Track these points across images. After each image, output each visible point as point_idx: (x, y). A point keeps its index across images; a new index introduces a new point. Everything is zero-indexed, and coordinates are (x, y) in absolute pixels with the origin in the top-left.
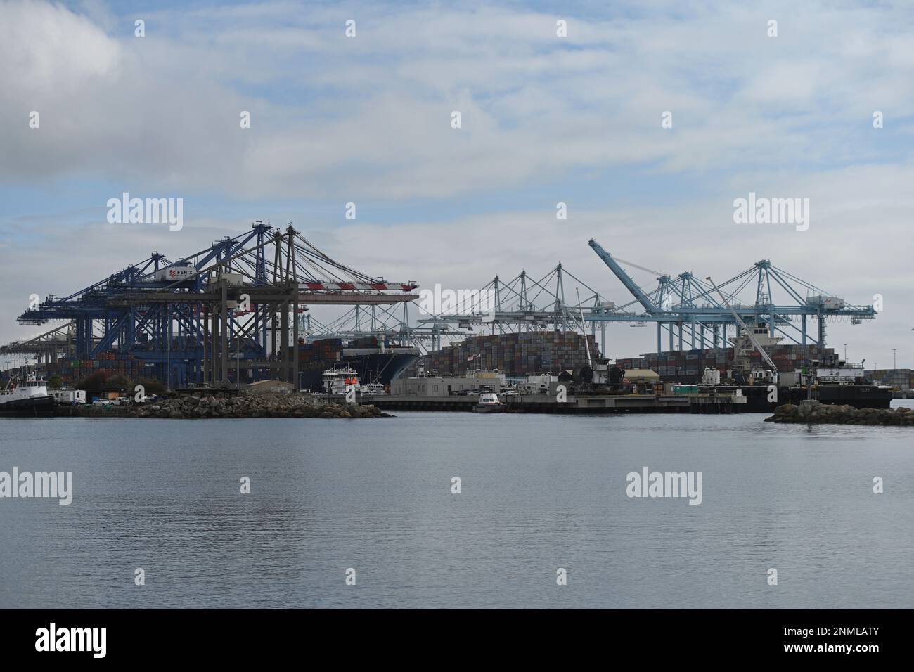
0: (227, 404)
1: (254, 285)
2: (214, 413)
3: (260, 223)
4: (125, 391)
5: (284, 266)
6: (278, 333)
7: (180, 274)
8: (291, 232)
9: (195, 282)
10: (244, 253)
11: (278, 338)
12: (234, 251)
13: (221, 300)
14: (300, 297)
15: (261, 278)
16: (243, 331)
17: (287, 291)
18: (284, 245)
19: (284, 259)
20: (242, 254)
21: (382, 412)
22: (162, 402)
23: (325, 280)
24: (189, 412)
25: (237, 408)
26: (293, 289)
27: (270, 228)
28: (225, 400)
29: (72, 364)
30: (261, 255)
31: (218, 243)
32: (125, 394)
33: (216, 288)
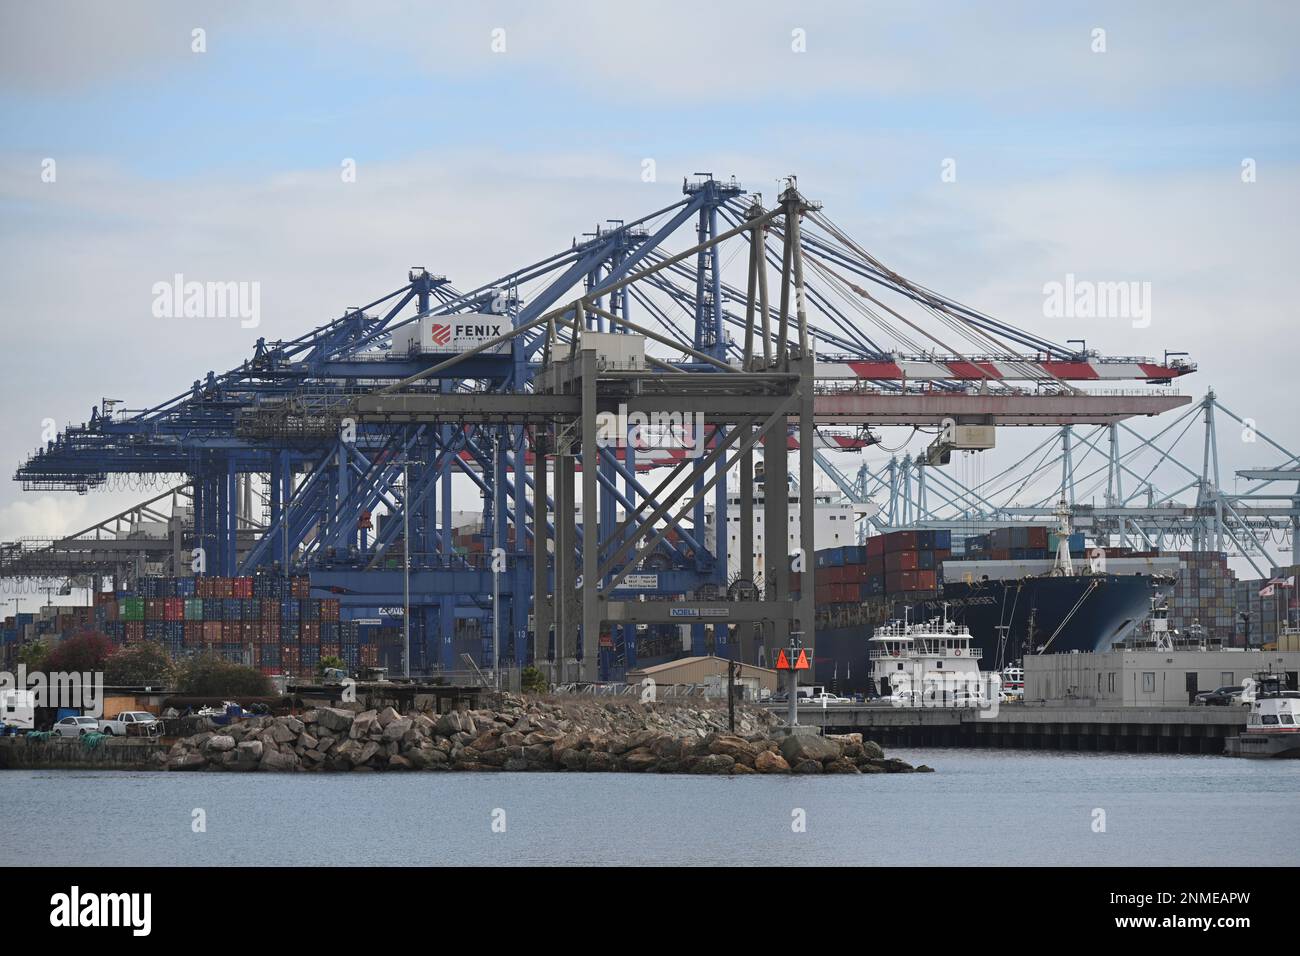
0: (435, 732)
1: (687, 368)
2: (396, 758)
3: (704, 179)
4: (156, 692)
5: (774, 301)
6: (759, 512)
7: (462, 334)
8: (792, 203)
9: (510, 359)
10: (661, 266)
11: (759, 529)
12: (635, 259)
13: (579, 414)
14: (819, 406)
15: (709, 346)
16: (654, 505)
17: (781, 383)
18: (774, 243)
19: (773, 278)
20: (656, 269)
21: (889, 755)
22: (241, 726)
23: (906, 351)
24: (319, 755)
25: (467, 742)
26: (796, 380)
27: (736, 192)
28: (428, 720)
29: (122, 610)
30: (708, 274)
31: (591, 238)
32: (154, 701)
33: (565, 378)
